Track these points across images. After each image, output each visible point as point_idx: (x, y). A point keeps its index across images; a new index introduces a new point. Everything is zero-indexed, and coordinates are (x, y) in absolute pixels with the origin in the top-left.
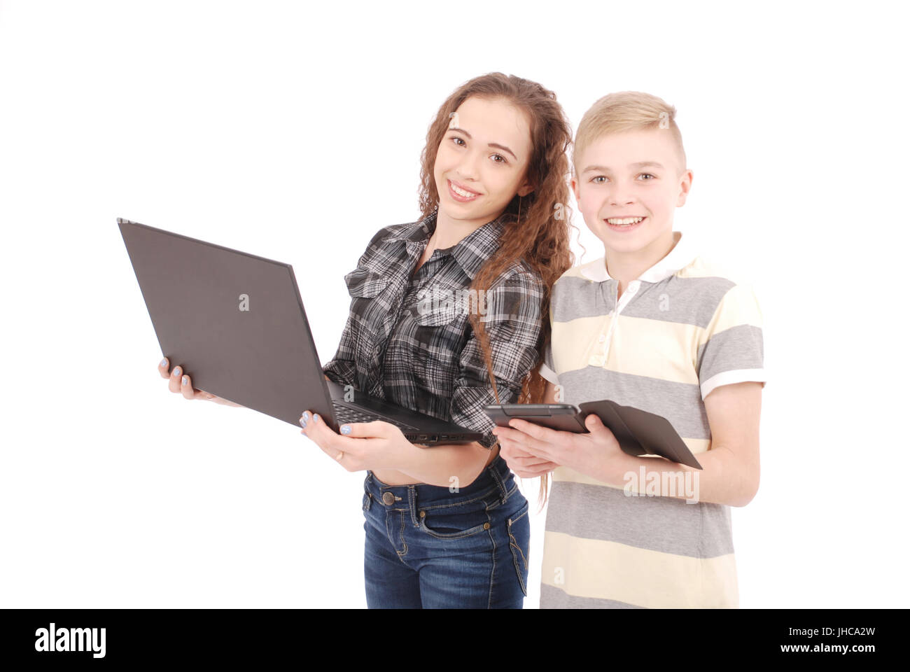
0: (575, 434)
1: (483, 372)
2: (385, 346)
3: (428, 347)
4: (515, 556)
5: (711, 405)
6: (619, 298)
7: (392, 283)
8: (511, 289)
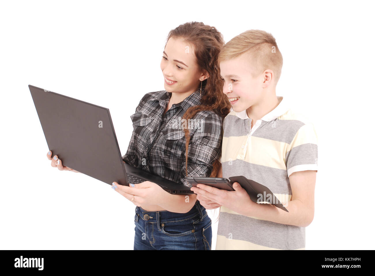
0: (228, 191)
1: (194, 158)
2: (150, 147)
3: (171, 150)
4: (206, 245)
5: (292, 179)
6: (252, 128)
7: (154, 120)
8: (208, 122)
